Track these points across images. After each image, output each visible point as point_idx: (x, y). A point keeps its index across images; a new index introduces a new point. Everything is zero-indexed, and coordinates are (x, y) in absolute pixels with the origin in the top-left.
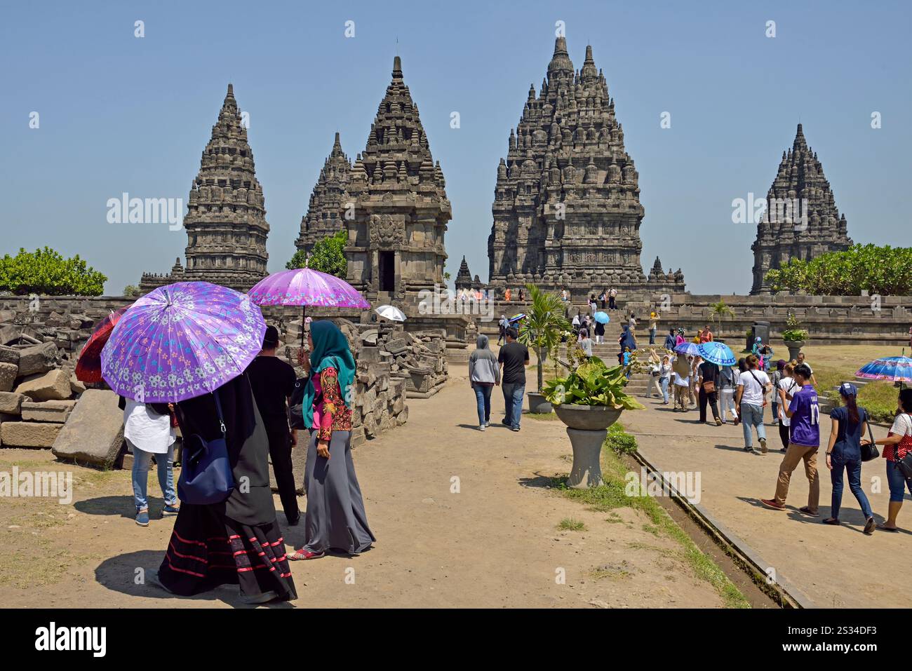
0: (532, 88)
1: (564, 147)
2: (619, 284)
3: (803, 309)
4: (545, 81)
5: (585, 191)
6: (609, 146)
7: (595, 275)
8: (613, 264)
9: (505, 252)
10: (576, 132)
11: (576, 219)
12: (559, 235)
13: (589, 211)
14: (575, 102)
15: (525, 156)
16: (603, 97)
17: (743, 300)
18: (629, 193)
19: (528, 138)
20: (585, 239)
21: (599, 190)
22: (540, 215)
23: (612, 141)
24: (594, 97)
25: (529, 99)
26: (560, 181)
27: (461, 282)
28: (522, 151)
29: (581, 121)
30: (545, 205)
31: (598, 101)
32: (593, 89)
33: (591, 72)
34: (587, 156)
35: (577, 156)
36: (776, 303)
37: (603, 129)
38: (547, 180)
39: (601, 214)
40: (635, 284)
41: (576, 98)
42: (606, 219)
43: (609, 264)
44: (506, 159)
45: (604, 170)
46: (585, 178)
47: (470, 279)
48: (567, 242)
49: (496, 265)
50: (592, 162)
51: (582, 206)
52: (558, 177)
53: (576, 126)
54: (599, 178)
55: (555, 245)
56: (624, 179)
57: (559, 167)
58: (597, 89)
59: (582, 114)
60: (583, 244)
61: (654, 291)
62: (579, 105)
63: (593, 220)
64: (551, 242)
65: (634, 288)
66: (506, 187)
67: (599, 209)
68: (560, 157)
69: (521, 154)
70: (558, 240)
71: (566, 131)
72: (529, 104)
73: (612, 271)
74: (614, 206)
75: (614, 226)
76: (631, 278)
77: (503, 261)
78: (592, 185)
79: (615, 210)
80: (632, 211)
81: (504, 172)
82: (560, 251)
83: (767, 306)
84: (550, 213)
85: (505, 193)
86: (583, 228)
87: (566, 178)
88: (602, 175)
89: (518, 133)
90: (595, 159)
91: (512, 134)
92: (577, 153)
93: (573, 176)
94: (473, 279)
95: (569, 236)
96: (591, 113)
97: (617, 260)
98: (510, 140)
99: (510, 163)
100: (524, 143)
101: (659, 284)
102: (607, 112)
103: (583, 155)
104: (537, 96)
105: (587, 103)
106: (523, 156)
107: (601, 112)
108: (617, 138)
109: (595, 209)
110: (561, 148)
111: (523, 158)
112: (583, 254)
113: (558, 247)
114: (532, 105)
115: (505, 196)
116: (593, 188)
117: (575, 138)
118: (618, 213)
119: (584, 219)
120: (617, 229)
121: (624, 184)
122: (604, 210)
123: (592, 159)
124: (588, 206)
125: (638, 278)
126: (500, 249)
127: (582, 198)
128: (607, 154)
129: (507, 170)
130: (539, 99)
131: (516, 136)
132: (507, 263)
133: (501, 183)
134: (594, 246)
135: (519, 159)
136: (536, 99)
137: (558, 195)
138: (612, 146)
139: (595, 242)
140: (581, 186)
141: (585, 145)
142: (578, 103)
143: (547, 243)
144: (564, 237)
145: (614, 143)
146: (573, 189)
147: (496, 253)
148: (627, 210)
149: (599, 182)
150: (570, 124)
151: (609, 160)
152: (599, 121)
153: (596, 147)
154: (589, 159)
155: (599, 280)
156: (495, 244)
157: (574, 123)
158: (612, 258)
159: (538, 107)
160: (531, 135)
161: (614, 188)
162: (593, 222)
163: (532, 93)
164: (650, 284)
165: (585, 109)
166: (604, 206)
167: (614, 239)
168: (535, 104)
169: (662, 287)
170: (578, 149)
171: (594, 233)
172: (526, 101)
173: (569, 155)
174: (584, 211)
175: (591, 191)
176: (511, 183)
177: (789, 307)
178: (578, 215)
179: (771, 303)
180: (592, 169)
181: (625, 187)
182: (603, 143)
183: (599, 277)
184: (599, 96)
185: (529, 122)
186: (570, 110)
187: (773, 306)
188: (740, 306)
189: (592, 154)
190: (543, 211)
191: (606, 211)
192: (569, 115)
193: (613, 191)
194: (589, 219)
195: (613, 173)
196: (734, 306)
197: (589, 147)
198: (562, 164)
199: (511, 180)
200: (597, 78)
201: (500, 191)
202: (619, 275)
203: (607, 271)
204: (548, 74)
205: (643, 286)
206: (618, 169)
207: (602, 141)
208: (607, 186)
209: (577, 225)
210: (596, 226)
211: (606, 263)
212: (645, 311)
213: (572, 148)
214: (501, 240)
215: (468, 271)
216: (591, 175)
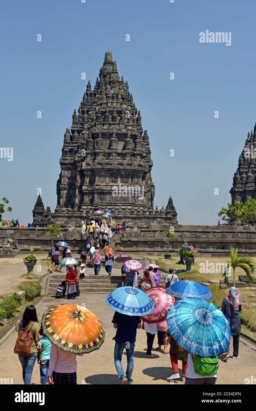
0: (89, 83)
1: (97, 125)
2: (130, 216)
3: (232, 234)
4: (97, 80)
5: (109, 154)
6: (126, 126)
7: (114, 209)
8: (127, 203)
9: (68, 191)
10: (105, 116)
11: (103, 172)
12: (92, 182)
13: (111, 167)
14: (105, 97)
15: (83, 128)
16: (123, 95)
17: (195, 228)
18: (138, 157)
19: (86, 115)
20: (109, 186)
21: (118, 154)
22: (80, 169)
23: (128, 122)
24: (117, 94)
25: (87, 90)
26: (94, 147)
27: (37, 211)
28: (81, 124)
29: (108, 109)
30: (83, 163)
31: (120, 97)
32: (117, 89)
33: (116, 78)
34: (111, 131)
35: (105, 131)
36: (215, 230)
37: (122, 115)
38: (85, 146)
39: (119, 170)
40: (140, 216)
41: (106, 94)
42: (123, 173)
43: (124, 202)
44: (70, 128)
45: (123, 141)
46: (110, 146)
47: (44, 209)
48: (97, 187)
49: (61, 200)
50: (114, 136)
51: (107, 164)
52: (92, 145)
53: (105, 112)
54: (119, 146)
55: (89, 189)
56: (135, 147)
57: (93, 138)
58: (120, 89)
59: (109, 104)
60: (108, 189)
61: (152, 220)
62: (107, 99)
63: (114, 174)
64: (86, 187)
65: (139, 218)
66: (70, 148)
67: (118, 166)
68: (94, 132)
69: (81, 126)
70: (92, 186)
71: (98, 115)
72: (87, 94)
73: (125, 207)
74: (128, 165)
75: (128, 178)
76: (138, 212)
77: (66, 197)
78: (114, 151)
79: (129, 167)
80: (140, 168)
81: (69, 138)
82: (92, 193)
83: (210, 232)
84: (86, 168)
85: (69, 152)
86: (108, 178)
87: (97, 146)
88: (121, 144)
89: (79, 112)
90: (117, 134)
91: (75, 113)
92: (104, 129)
93: (102, 144)
94: (46, 209)
95: (99, 184)
96: (115, 104)
97: (130, 200)
98: (73, 116)
99: (73, 132)
100: (83, 119)
101: (155, 216)
102: (126, 104)
103: (109, 131)
105: (113, 97)
106: (81, 128)
107: (121, 104)
108: (131, 121)
109: (115, 166)
110: (95, 126)
111: (82, 129)
112: (108, 196)
113: (91, 191)
114: (89, 94)
115: (69, 153)
116: (115, 153)
117: (104, 120)
118: (131, 169)
119: (108, 172)
120: (130, 180)
121: (135, 151)
122: (121, 167)
123: (114, 134)
124: (111, 164)
125: (142, 211)
126: (65, 189)
127: (107, 159)
128: (124, 131)
129: (71, 136)
130: (93, 91)
131: (77, 114)
132: (69, 199)
133: (66, 145)
135: (80, 129)
136: (92, 90)
137: (92, 156)
138: (129, 126)
140: (107, 151)
141: (110, 125)
142: (107, 97)
143: (84, 188)
144: (95, 184)
145: (129, 124)
146: (101, 153)
147: (62, 192)
148: (137, 167)
149: (119, 148)
150: (101, 110)
151: (126, 135)
152: (120, 109)
153: (118, 126)
154: (112, 134)
155: (117, 213)
156: (61, 186)
157: (104, 110)
158: (127, 199)
159: (93, 96)
160: (87, 114)
161: (128, 153)
162: (114, 175)
163: (89, 86)
164: (150, 216)
165: (111, 101)
166: (122, 164)
168: (91, 94)
169: (157, 218)
170: (105, 127)
171: (115, 182)
172: (85, 91)
173: (99, 130)
174: (109, 168)
175: (113, 154)
176: (74, 145)
177: (223, 232)
178: (105, 170)
179: (212, 230)
180: (115, 140)
181: (136, 152)
182: (122, 124)
183: (117, 211)
184: (121, 93)
185: (86, 105)
186: (102, 102)
187: (213, 232)
188: (193, 232)
189: (115, 131)
190: (82, 166)
191: (123, 168)
192: (101, 104)
193: (127, 155)
194: (112, 172)
195: (128, 143)
196: (189, 232)
197: (113, 126)
198: (94, 136)
199: (73, 143)
200: (120, 82)
201: (65, 150)
202: (129, 209)
203: (122, 207)
204: (100, 75)
205: (145, 217)
206: (131, 141)
207: (121, 123)
208: (124, 151)
209: (104, 176)
210: (116, 178)
211: (122, 202)
212: (133, 235)
213: (102, 126)
214: (65, 183)
215: (42, 204)
216: (114, 144)
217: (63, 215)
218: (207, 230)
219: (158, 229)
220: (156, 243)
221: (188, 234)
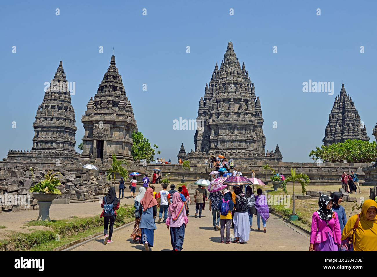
0: (217, 65)
1: (219, 93)
2: (243, 157)
3: (317, 169)
4: (223, 62)
5: (228, 114)
6: (240, 93)
7: (232, 153)
8: (242, 148)
9: (202, 142)
10: (225, 87)
11: (224, 126)
12: (216, 134)
13: (230, 123)
14: (225, 73)
15: (212, 96)
16: (238, 71)
17: (289, 165)
18: (250, 115)
19: (214, 88)
20: (229, 136)
21: (235, 113)
22: (208, 124)
23: (242, 91)
24: (234, 71)
25: (215, 70)
26: (218, 109)
27: (181, 156)
28: (211, 94)
29: (227, 82)
30: (210, 120)
31: (236, 73)
32: (234, 67)
33: (233, 60)
34: (230, 97)
35: (225, 97)
36: (304, 166)
37: (237, 85)
38: (211, 108)
40: (251, 157)
41: (226, 71)
42: (238, 126)
43: (240, 148)
44: (203, 97)
45: (238, 104)
46: (229, 107)
47: (185, 154)
48: (220, 137)
49: (198, 148)
50: (232, 100)
51: (227, 120)
52: (216, 107)
53: (225, 84)
54: (236, 108)
55: (214, 138)
56: (247, 108)
57: (217, 102)
58: (236, 67)
59: (228, 78)
60: (228, 138)
61: (260, 160)
62: (227, 74)
63: (232, 127)
64: (213, 137)
65: (251, 159)
66: (203, 111)
67: (235, 122)
68: (217, 98)
69: (211, 95)
70: (216, 136)
71: (220, 86)
72: (215, 72)
73: (240, 151)
74: (242, 121)
75: (242, 130)
76: (249, 154)
77: (201, 146)
78: (232, 111)
79: (243, 122)
80: (251, 123)
81: (202, 104)
82: (216, 141)
83: (300, 167)
84: (212, 123)
85: (203, 113)
86: (228, 131)
87: (220, 108)
88: (237, 106)
89: (210, 85)
90: (234, 99)
91: (207, 86)
92: (225, 96)
93: (223, 107)
94: (187, 154)
95: (221, 134)
96: (232, 78)
97: (244, 146)
98: (205, 88)
99: (206, 99)
100: (212, 90)
101: (262, 157)
102: (240, 78)
103: (228, 97)
104: (219, 69)
105: (231, 73)
106: (211, 96)
107: (237, 78)
108: (244, 90)
109: (233, 122)
110: (218, 94)
111: (212, 97)
112: (228, 143)
113: (216, 139)
114: (217, 73)
115: (203, 115)
116: (232, 112)
117: (225, 90)
118: (244, 124)
119: (228, 126)
120: (244, 131)
121: (247, 110)
122: (237, 123)
123: (232, 99)
124: (230, 121)
125: (252, 154)
126: (200, 140)
127: (227, 117)
128: (239, 97)
129: (204, 102)
130: (220, 70)
131: (209, 87)
132: (203, 147)
133: (201, 109)
134: (233, 139)
135: (210, 97)
136: (219, 70)
137: (216, 115)
138: (242, 93)
139: (233, 137)
140: (227, 111)
141: (229, 92)
142: (226, 73)
143: (211, 138)
144: (219, 134)
145: (243, 92)
146: (223, 113)
147: (198, 142)
148: (248, 123)
149: (235, 109)
150: (223, 83)
151: (240, 100)
152: (236, 82)
153: (235, 93)
154: (231, 99)
155: (234, 155)
156: (197, 138)
157: (224, 83)
158: (242, 145)
159: (219, 73)
160: (216, 86)
161: (242, 113)
162: (232, 128)
163: (216, 67)
164: (258, 157)
165: (229, 76)
166: (237, 121)
167: (242, 136)
168: (218, 73)
169: (264, 158)
170: (226, 94)
171: (233, 133)
172: (214, 71)
173: (221, 97)
174: (228, 123)
175: (231, 113)
176: (206, 109)
177: (310, 168)
178: (225, 125)
180: (232, 104)
181: (248, 112)
182: (237, 92)
183: (234, 153)
184: (237, 70)
185: (215, 80)
186: (223, 77)
187: (302, 167)
188: (288, 167)
189: (232, 97)
190: (209, 122)
191: (238, 123)
192: (222, 79)
193: (242, 114)
194: (230, 126)
195: (242, 105)
196: (285, 167)
197: (231, 93)
198: (218, 101)
199: (206, 107)
200: (236, 63)
201: (200, 112)
202: (243, 153)
203: (238, 151)
204: (224, 59)
205: (255, 158)
206: (244, 104)
207: (237, 91)
208: (239, 111)
209: (225, 129)
210: (234, 130)
211: (238, 147)
213: (224, 93)
214: (200, 136)
215: (184, 151)
216: (231, 106)
217: (196, 157)
218: (298, 166)
219: (261, 165)
220: (260, 175)
221: (284, 169)
